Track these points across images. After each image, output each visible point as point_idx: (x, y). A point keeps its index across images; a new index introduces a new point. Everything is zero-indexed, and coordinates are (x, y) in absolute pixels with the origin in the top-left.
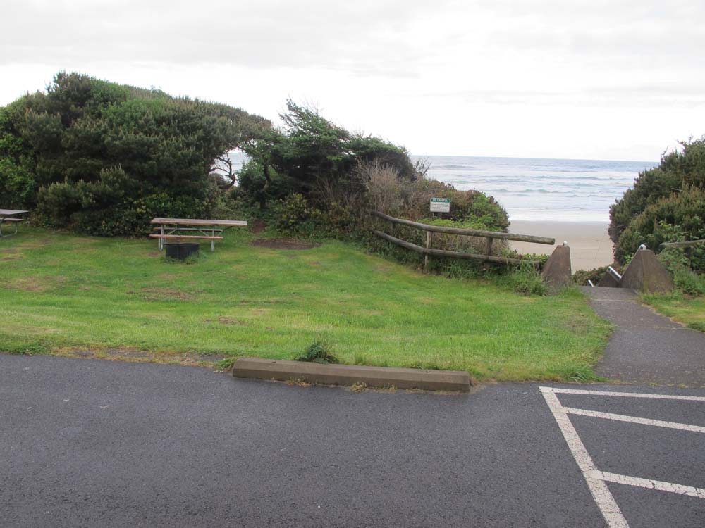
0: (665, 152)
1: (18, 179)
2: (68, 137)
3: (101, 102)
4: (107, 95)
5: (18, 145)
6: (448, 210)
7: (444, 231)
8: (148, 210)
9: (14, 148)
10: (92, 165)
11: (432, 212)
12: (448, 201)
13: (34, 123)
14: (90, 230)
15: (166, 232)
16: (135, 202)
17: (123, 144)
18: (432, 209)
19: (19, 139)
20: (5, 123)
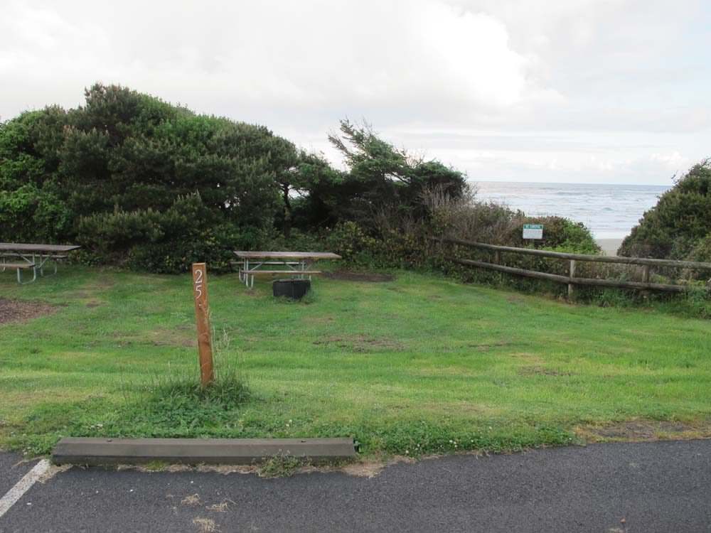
0: (675, 176)
1: (51, 208)
2: (115, 158)
3: (149, 119)
4: (155, 111)
5: (39, 169)
6: (540, 236)
7: (593, 259)
8: (217, 242)
9: (34, 171)
10: (153, 191)
11: (525, 239)
12: (541, 227)
13: (79, 141)
14: (153, 266)
15: (251, 266)
16: (203, 234)
17: (198, 167)
18: (525, 236)
19: (40, 161)
20: (19, 142)
